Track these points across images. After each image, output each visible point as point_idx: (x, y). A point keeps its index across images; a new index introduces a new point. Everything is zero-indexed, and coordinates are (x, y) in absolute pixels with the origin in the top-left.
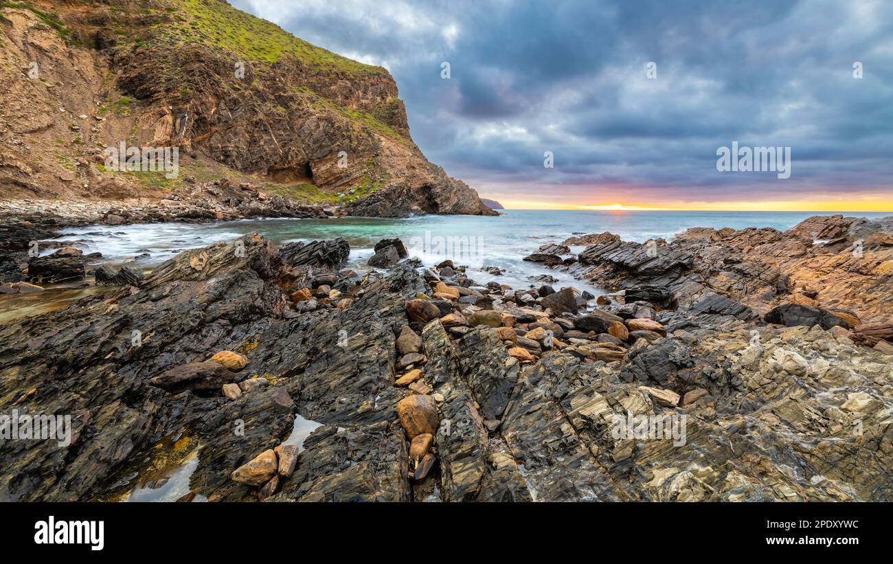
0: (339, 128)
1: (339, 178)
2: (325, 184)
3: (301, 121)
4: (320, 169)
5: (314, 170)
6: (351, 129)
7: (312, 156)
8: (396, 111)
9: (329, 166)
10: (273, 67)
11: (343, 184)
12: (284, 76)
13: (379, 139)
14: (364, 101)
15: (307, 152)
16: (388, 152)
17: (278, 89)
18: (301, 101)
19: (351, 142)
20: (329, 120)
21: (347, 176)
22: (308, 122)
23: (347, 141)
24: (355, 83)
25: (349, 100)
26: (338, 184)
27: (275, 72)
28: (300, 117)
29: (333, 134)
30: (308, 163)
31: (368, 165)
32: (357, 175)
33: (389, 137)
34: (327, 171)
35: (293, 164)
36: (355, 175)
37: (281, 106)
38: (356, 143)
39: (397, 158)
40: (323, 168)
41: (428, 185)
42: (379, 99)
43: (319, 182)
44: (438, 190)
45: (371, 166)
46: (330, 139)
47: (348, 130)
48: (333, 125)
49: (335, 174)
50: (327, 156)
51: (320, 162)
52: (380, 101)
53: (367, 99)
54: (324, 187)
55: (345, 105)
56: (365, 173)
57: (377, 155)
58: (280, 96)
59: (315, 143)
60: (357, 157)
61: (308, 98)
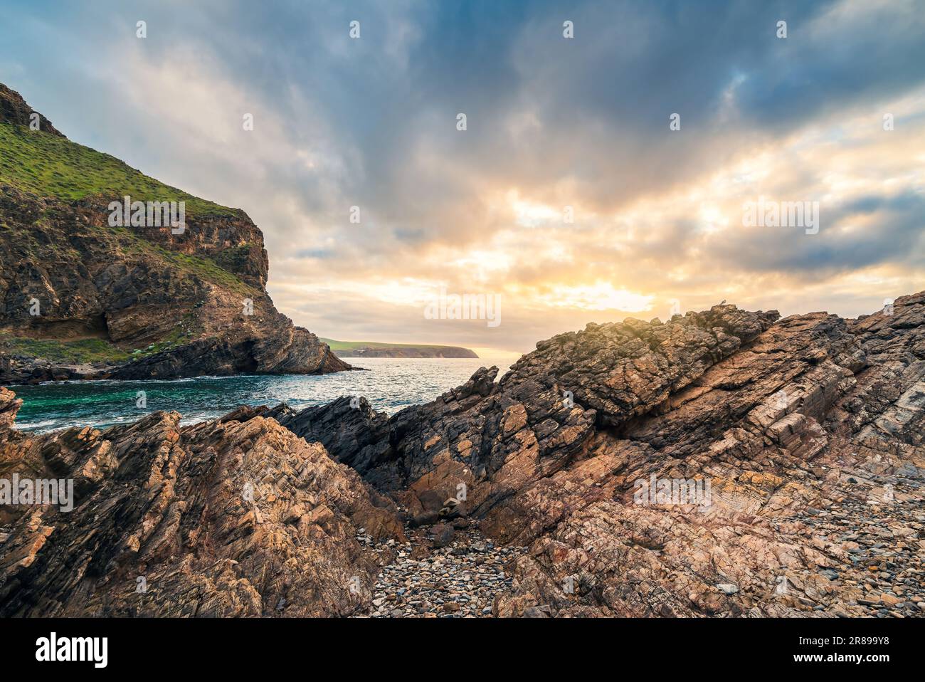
0: (155, 274)
1: (143, 332)
2: (123, 339)
3: (100, 266)
4: (119, 323)
5: (110, 323)
6: (173, 275)
7: (109, 307)
8: (245, 257)
9: (130, 317)
10: (75, 204)
11: (146, 339)
12: (89, 215)
13: (209, 287)
14: (205, 246)
15: (103, 301)
16: (214, 303)
17: (75, 229)
18: (107, 243)
19: (167, 290)
20: (143, 266)
21: (153, 329)
22: (111, 267)
23: (162, 290)
24: (195, 225)
25: (184, 244)
26: (139, 338)
27: (75, 211)
28: (99, 261)
29: (145, 282)
30: (104, 313)
31: (185, 317)
32: (166, 328)
33: (222, 286)
34: (126, 323)
35: (79, 316)
36: (163, 328)
37: (75, 248)
38: (174, 292)
39: (224, 309)
40: (122, 320)
41: (251, 340)
42: (227, 243)
43: (114, 336)
44: (261, 346)
45: (189, 318)
46: (138, 287)
47: (167, 277)
48: (146, 271)
49: (136, 327)
50: (128, 306)
51: (120, 313)
52: (229, 245)
53: (212, 243)
54: (122, 342)
55: (178, 249)
56: (179, 326)
57: (199, 306)
58: (76, 237)
59: (116, 290)
60: (171, 308)
61: (120, 241)
